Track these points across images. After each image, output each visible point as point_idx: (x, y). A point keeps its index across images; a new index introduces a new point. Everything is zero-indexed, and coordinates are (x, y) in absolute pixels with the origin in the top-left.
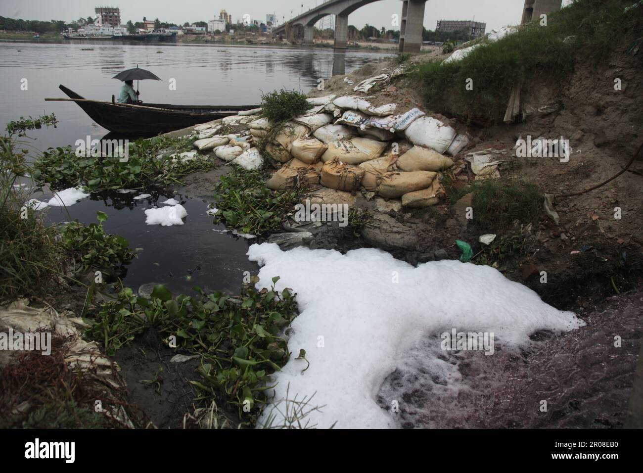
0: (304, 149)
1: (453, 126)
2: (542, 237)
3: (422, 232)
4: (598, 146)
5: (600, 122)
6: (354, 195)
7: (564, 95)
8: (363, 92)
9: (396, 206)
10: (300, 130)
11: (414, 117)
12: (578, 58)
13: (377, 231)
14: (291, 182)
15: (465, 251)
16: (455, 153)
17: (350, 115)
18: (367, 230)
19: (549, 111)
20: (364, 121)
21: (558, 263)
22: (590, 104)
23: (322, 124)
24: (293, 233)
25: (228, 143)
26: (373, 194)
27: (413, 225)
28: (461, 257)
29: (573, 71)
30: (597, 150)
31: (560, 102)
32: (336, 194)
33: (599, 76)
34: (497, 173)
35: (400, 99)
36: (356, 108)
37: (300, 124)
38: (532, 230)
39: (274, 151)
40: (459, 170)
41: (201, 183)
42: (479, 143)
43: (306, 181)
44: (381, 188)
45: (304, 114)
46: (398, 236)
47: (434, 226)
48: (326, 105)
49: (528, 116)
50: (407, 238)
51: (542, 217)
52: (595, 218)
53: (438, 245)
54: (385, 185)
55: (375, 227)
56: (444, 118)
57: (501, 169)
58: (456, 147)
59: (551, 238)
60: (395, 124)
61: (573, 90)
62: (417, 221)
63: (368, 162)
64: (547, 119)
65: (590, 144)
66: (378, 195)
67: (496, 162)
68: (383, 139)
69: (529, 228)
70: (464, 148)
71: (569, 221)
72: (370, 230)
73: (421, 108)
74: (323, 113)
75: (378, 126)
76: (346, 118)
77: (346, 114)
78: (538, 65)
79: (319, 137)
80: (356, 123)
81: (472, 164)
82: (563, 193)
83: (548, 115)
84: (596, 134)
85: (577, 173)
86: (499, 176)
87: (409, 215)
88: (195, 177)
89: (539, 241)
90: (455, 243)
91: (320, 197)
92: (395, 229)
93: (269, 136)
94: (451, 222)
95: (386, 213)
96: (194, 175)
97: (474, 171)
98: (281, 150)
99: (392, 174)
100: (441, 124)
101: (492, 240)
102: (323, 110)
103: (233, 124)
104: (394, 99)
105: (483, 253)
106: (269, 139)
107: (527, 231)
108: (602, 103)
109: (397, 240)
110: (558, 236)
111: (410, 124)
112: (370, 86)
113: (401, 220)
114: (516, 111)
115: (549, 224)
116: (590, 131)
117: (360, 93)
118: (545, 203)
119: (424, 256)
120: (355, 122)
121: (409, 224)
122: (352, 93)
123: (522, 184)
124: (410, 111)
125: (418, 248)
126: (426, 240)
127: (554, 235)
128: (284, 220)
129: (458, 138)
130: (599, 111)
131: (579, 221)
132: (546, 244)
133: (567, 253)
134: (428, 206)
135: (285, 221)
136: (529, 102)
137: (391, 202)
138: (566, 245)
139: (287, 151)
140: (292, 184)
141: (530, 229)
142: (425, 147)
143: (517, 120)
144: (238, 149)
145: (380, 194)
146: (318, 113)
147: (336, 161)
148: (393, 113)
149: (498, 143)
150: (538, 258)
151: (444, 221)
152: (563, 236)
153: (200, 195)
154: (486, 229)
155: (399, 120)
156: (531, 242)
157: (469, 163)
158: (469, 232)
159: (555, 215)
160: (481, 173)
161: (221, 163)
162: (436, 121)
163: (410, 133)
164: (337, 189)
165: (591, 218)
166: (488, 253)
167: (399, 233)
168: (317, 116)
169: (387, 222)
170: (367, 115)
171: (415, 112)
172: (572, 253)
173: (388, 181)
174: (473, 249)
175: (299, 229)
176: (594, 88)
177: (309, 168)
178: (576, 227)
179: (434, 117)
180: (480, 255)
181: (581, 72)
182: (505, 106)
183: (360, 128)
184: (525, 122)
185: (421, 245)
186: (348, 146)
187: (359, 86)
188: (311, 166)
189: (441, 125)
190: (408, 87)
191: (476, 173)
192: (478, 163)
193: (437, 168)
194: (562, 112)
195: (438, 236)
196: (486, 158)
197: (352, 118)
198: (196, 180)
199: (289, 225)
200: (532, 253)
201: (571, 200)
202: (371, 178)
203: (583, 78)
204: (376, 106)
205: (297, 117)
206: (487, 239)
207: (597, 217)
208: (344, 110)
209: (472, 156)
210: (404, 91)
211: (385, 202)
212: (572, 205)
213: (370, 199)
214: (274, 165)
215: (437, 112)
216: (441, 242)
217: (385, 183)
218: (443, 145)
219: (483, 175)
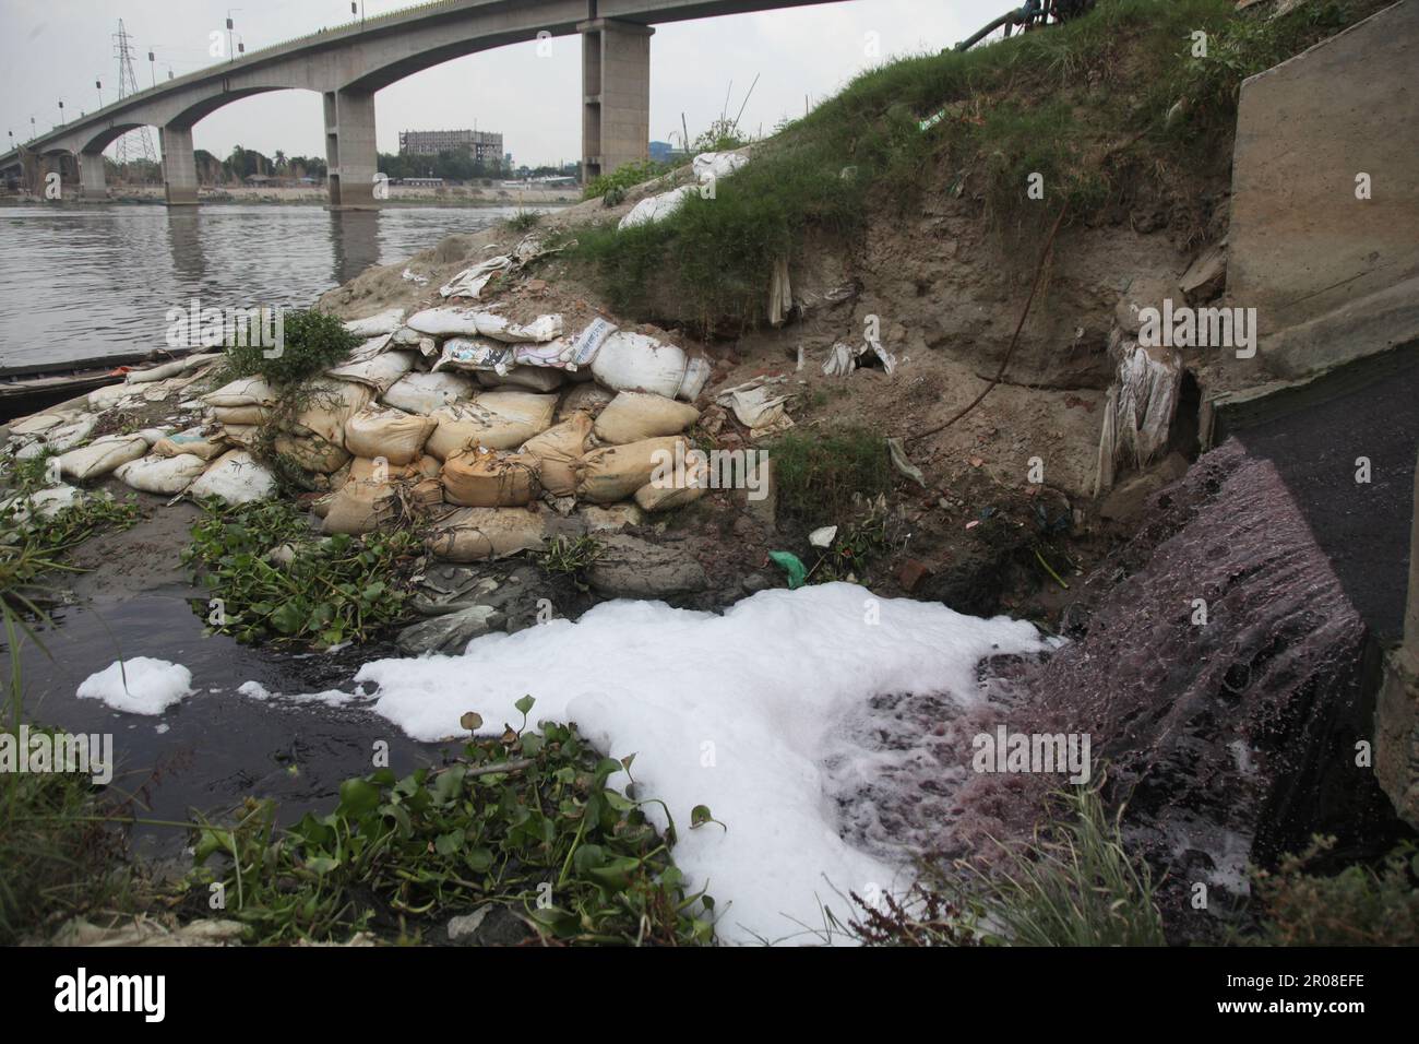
0: (388, 433)
1: (679, 344)
2: (910, 513)
3: (702, 554)
4: (932, 346)
5: (927, 308)
6: (535, 510)
7: (860, 267)
8: (467, 297)
9: (629, 515)
10: (352, 394)
11: (601, 337)
12: (868, 202)
13: (624, 569)
14: (387, 509)
15: (792, 568)
16: (694, 395)
17: (460, 348)
18: (602, 572)
19: (842, 296)
20: (500, 357)
21: (952, 548)
22: (907, 279)
23: (397, 375)
24: (446, 617)
25: (148, 450)
26: (571, 503)
27: (677, 544)
28: (790, 581)
29: (865, 227)
30: (933, 353)
31: (856, 280)
32: (498, 516)
33: (911, 232)
34: (786, 418)
35: (564, 303)
36: (473, 331)
37: (347, 380)
38: (888, 505)
39: (299, 450)
40: (719, 424)
41: (131, 558)
42: (730, 369)
43: (420, 501)
44: (590, 485)
45: (348, 358)
46: (668, 570)
47: (717, 536)
48: (396, 333)
49: (809, 310)
50: (684, 569)
51: (895, 479)
52: (977, 463)
53: (741, 570)
54: (597, 478)
55: (618, 563)
56: (659, 330)
57: (790, 409)
58: (692, 383)
59: (923, 510)
60: (573, 353)
61: (873, 258)
62: (680, 534)
63: (537, 439)
64: (840, 311)
65: (919, 346)
66: (584, 501)
67: (778, 400)
68: (546, 388)
69: (882, 502)
70: (706, 382)
71: (940, 477)
72: (610, 571)
73: (609, 319)
74: (393, 350)
75: (538, 362)
76: (453, 355)
77: (451, 348)
78: (810, 219)
79: (403, 404)
80: (484, 363)
81: (737, 410)
82: (912, 433)
83: (841, 303)
84: (925, 327)
85: (920, 396)
86: (792, 423)
87: (661, 527)
88: (103, 546)
89: (907, 521)
90: (767, 559)
91: (472, 529)
92: (655, 559)
93: (281, 418)
94: (743, 523)
95: (617, 532)
96: (93, 543)
97: (744, 422)
98: (317, 445)
99: (602, 455)
100: (656, 343)
101: (832, 536)
102: (391, 345)
103: (126, 404)
104: (555, 305)
105: (823, 563)
106: (283, 425)
107: (881, 508)
108: (925, 275)
109: (667, 577)
110: (935, 505)
111: (597, 351)
112: (482, 282)
113: (651, 538)
114: (788, 304)
115: (911, 489)
116: (915, 323)
117: (465, 300)
118: (894, 454)
119: (728, 595)
120: (480, 361)
121: (669, 544)
122: (440, 301)
123: (841, 429)
124: (592, 325)
125: (710, 584)
126: (716, 565)
127: (927, 504)
128: (410, 594)
129: (691, 366)
130: (922, 289)
131: (955, 473)
132: (921, 523)
133: (959, 528)
134: (690, 503)
135: (414, 596)
136: (805, 285)
137: (616, 510)
138: (953, 516)
139: (334, 445)
140: (391, 515)
141: (884, 504)
142: (640, 390)
143: (792, 318)
144: (192, 462)
145: (588, 497)
146: (380, 351)
147: (471, 448)
148: (560, 332)
149: (766, 365)
150: (914, 550)
151: (731, 524)
152: (944, 503)
153: (145, 586)
154: (813, 520)
155: (578, 346)
156: (893, 526)
157: (730, 410)
158: (782, 533)
159: (917, 473)
160: (759, 423)
161: (153, 502)
162: (644, 338)
163: (602, 367)
164: (499, 505)
165: (971, 464)
166: (831, 562)
167: (666, 563)
168: (380, 359)
169: (631, 549)
170: (502, 343)
171: (597, 327)
172: (968, 526)
173: (602, 470)
174: (803, 561)
175: (458, 604)
176: (908, 252)
177: (410, 473)
178: (953, 484)
179: (638, 332)
180: (820, 567)
181: (880, 227)
182: (767, 296)
183: (494, 372)
184: (804, 321)
185: (713, 577)
186: (475, 411)
187: (452, 286)
188: (413, 469)
189: (656, 345)
190: (566, 278)
191: (750, 425)
192: (746, 405)
193: (680, 428)
194: (863, 296)
195: (733, 552)
196: (758, 395)
197: (473, 355)
198: (109, 555)
199: (429, 601)
200: (900, 544)
201: (928, 442)
202: (558, 471)
203: (886, 236)
204: (523, 323)
205: (333, 366)
206: (823, 537)
207: (980, 461)
208: (442, 339)
209: (731, 394)
210: (560, 287)
211: (604, 513)
212: (933, 450)
213: (570, 513)
214: (305, 482)
215: (640, 322)
216: (742, 563)
217: (597, 473)
218: (670, 384)
219: (763, 426)
